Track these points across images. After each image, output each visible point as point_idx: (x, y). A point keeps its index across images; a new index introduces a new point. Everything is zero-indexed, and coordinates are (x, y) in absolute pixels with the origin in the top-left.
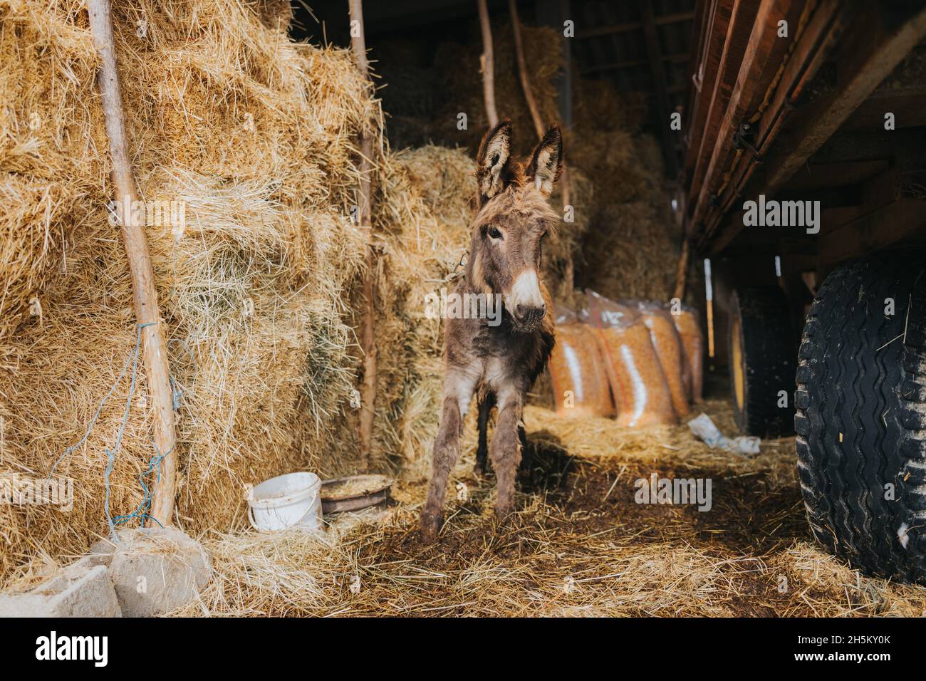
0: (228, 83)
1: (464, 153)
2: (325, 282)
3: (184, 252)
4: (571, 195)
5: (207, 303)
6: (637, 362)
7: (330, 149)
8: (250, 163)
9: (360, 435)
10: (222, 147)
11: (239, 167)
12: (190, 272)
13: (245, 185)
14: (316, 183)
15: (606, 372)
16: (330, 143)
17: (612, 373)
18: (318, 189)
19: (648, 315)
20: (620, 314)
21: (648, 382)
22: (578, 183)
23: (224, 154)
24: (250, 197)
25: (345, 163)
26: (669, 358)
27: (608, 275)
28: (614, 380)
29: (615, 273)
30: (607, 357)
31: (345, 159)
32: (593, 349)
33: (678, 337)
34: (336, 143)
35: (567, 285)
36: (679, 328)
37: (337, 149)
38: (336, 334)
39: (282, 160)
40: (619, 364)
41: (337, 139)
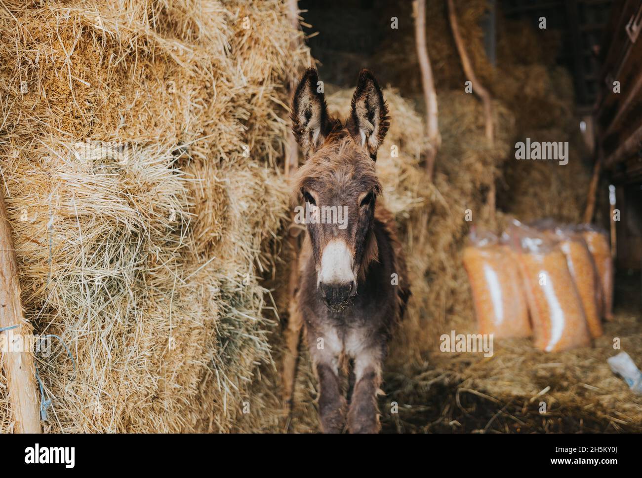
0: (130, 40)
1: (396, 93)
2: (240, 244)
3: (60, 237)
4: (494, 126)
5: (88, 292)
6: (555, 288)
7: (254, 100)
8: (156, 125)
9: (283, 380)
10: (120, 111)
11: (140, 131)
12: (67, 260)
13: (146, 152)
14: (235, 140)
15: (525, 295)
16: (254, 95)
17: (531, 297)
18: (235, 145)
19: (564, 241)
20: (539, 241)
21: (566, 308)
22: (501, 115)
23: (123, 120)
24: (151, 165)
25: (269, 115)
26: (584, 282)
27: (525, 193)
28: (533, 305)
29: (531, 190)
30: (527, 282)
31: (271, 111)
32: (512, 273)
33: (591, 257)
34: (260, 95)
35: (489, 209)
36: (592, 249)
37: (260, 101)
38: (251, 297)
39: (194, 119)
40: (538, 290)
41: (261, 91)
